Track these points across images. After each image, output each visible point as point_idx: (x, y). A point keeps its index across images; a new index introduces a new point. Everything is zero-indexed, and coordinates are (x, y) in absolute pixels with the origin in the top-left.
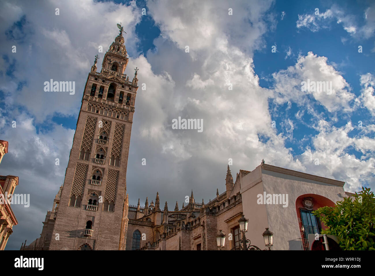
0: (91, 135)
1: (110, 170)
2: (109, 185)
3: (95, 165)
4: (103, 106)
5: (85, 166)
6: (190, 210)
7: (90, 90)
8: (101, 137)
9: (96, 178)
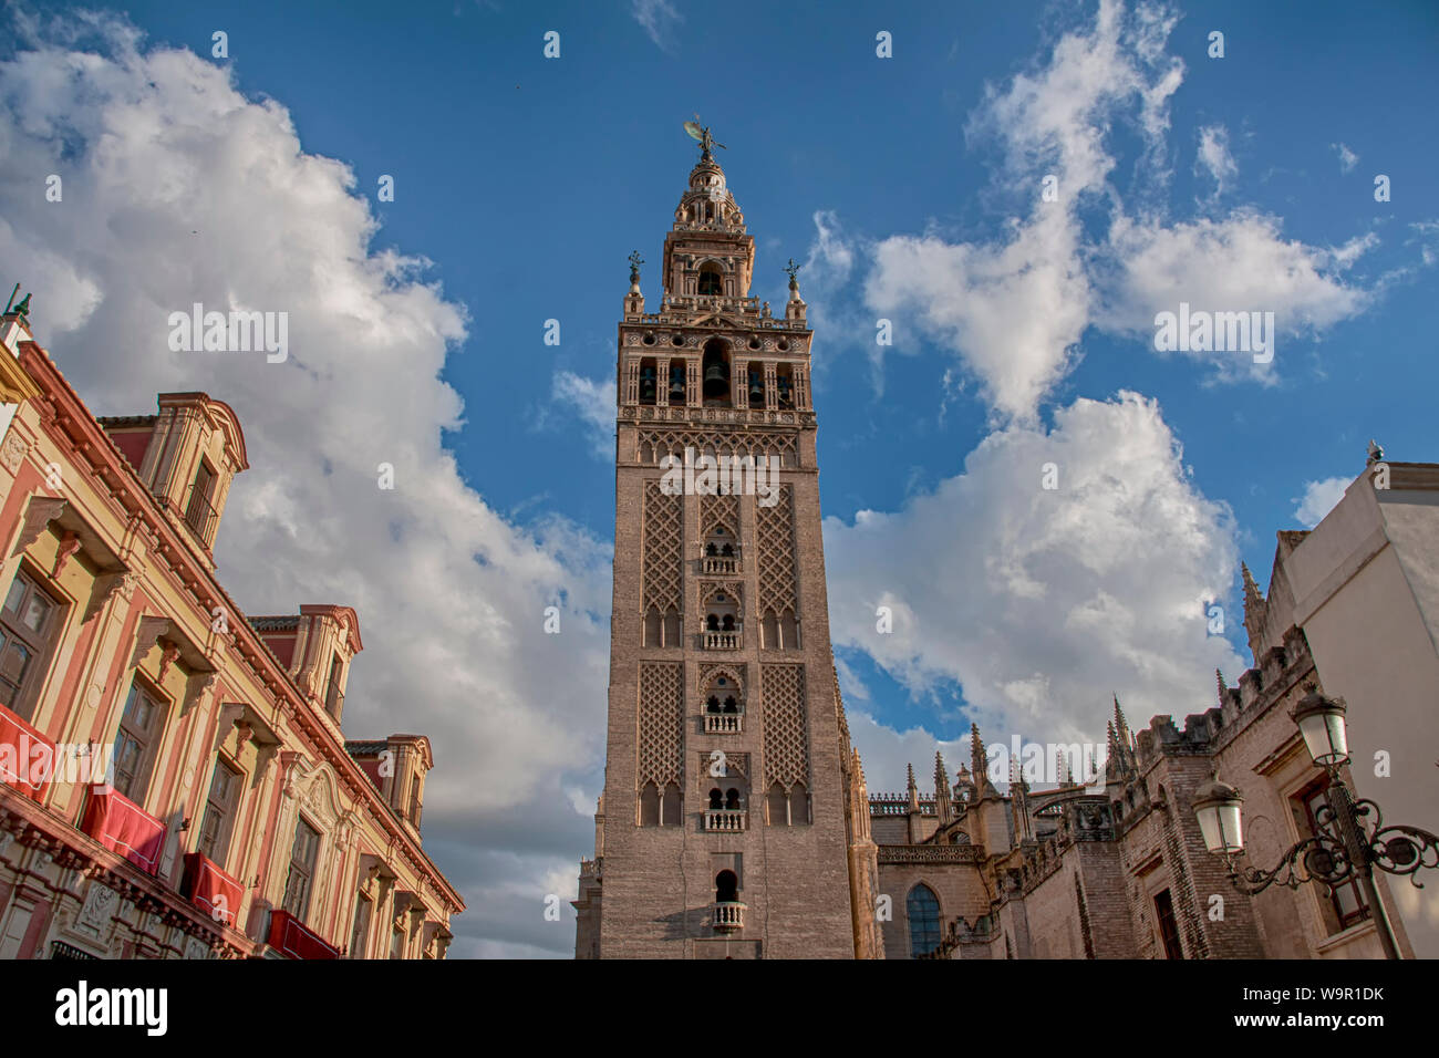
0: (672, 550)
1: (767, 667)
2: (773, 725)
3: (706, 657)
4: (694, 434)
5: (672, 667)
6: (1119, 774)
7: (635, 383)
8: (711, 550)
9: (722, 706)
